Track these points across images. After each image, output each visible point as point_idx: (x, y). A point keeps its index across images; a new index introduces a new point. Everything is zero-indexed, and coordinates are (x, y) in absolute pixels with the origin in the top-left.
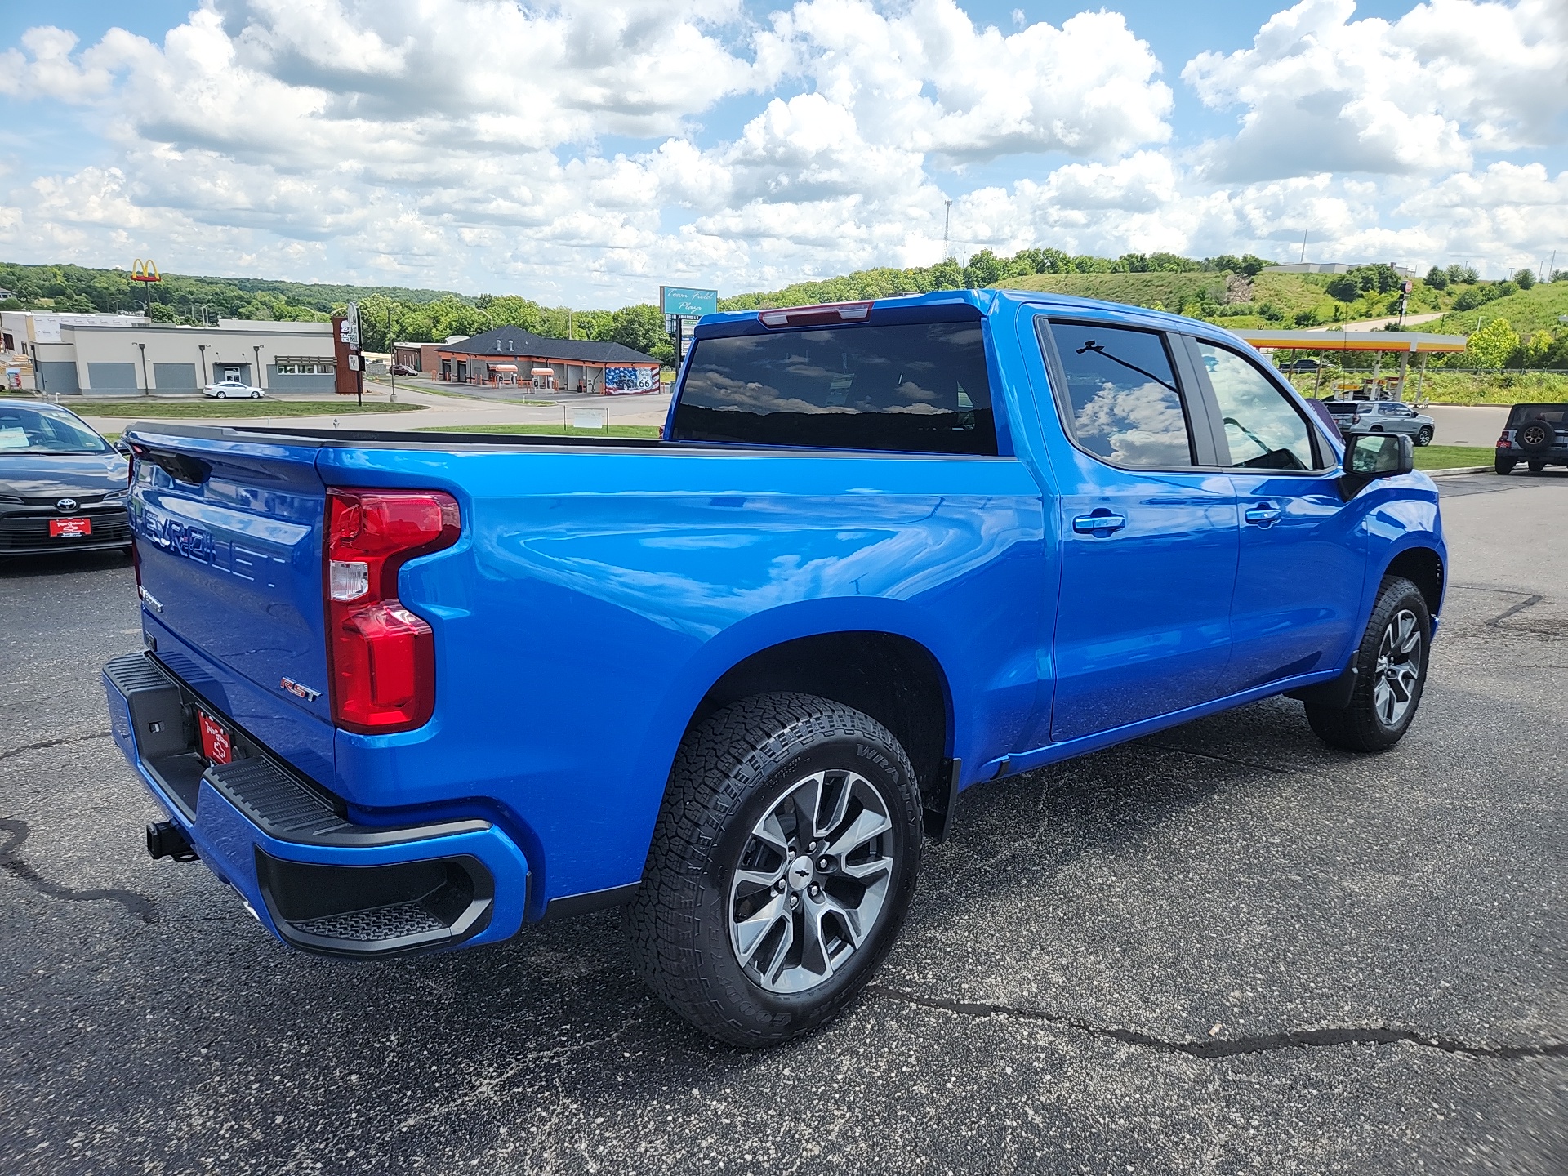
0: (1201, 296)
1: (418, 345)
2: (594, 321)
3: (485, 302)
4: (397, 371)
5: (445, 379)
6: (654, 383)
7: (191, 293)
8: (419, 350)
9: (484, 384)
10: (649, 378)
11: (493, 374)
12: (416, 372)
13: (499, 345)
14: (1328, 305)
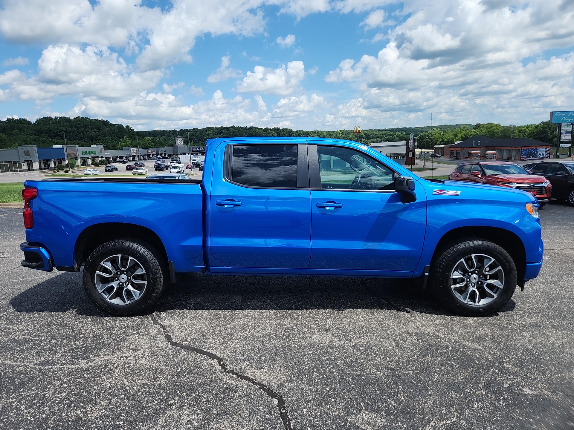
2: (527, 129)
3: (478, 126)
4: (433, 156)
5: (451, 158)
6: (546, 154)
7: (376, 135)
9: (466, 159)
10: (544, 152)
11: (470, 154)
12: (440, 156)
13: (474, 143)
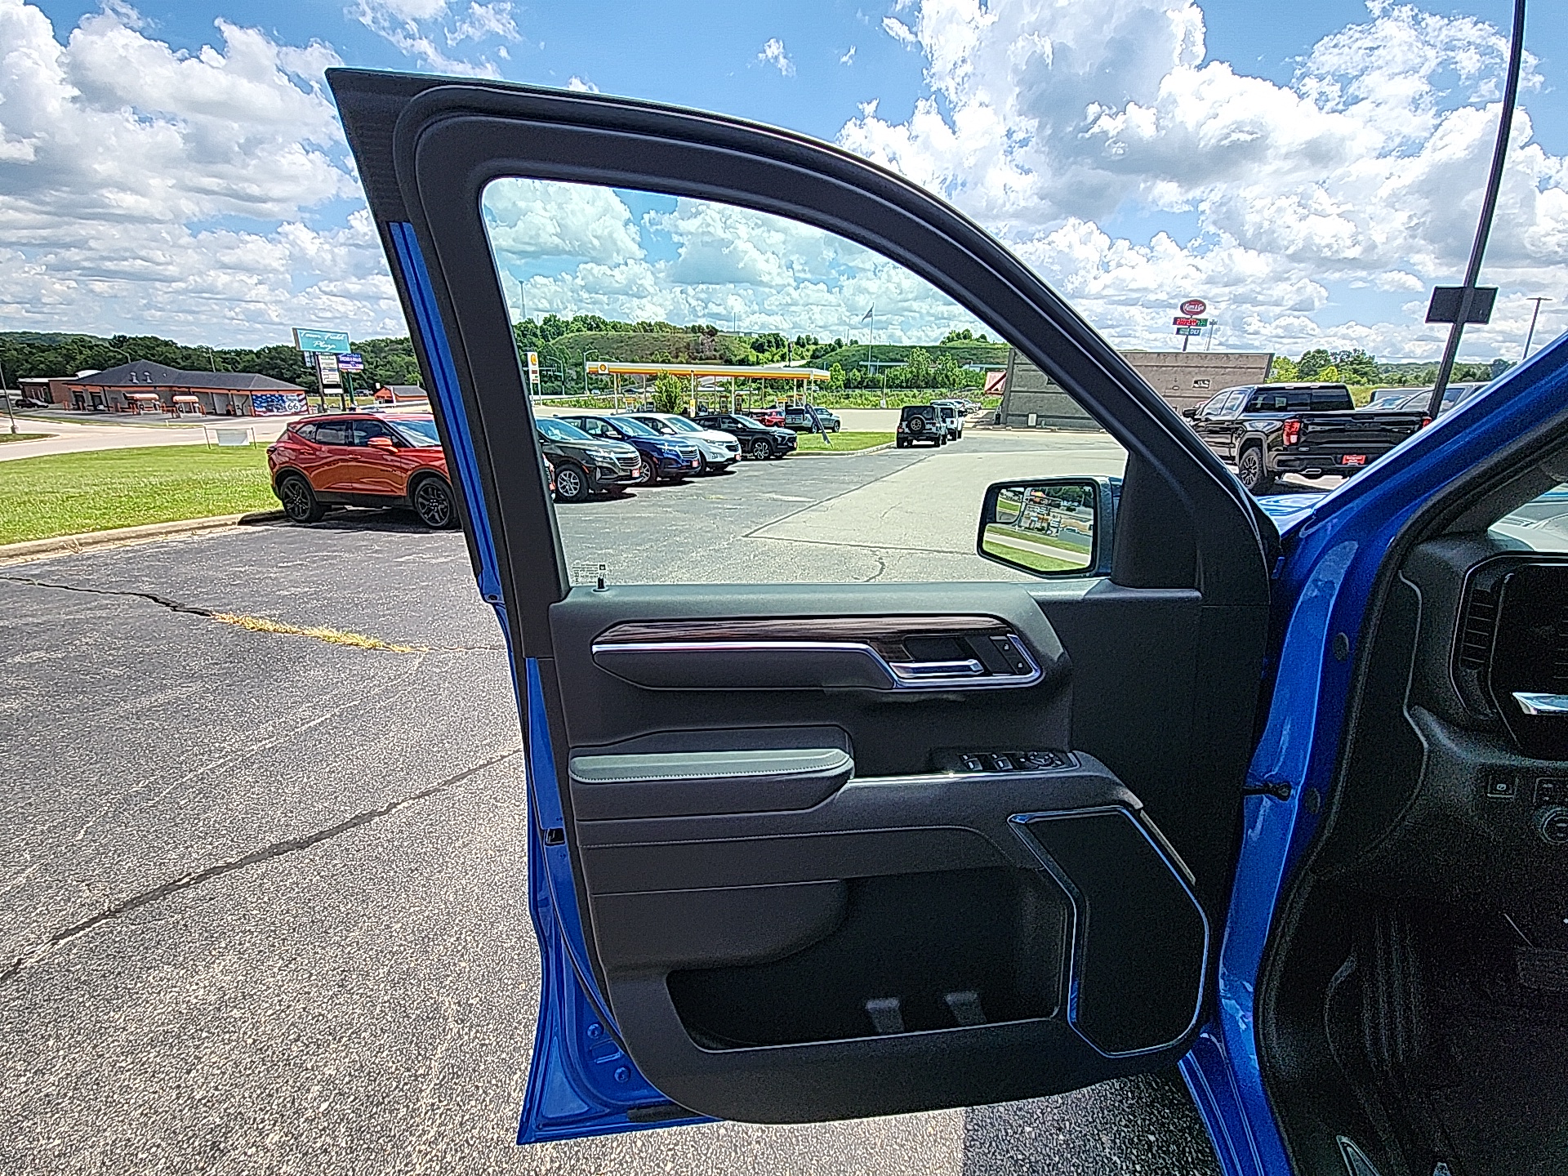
0: (688, 347)
1: (45, 380)
2: (238, 357)
3: (121, 341)
4: (24, 404)
5: (79, 409)
6: (302, 406)
8: (47, 384)
9: (123, 411)
10: (297, 402)
12: (46, 404)
13: (134, 377)
14: (753, 355)
